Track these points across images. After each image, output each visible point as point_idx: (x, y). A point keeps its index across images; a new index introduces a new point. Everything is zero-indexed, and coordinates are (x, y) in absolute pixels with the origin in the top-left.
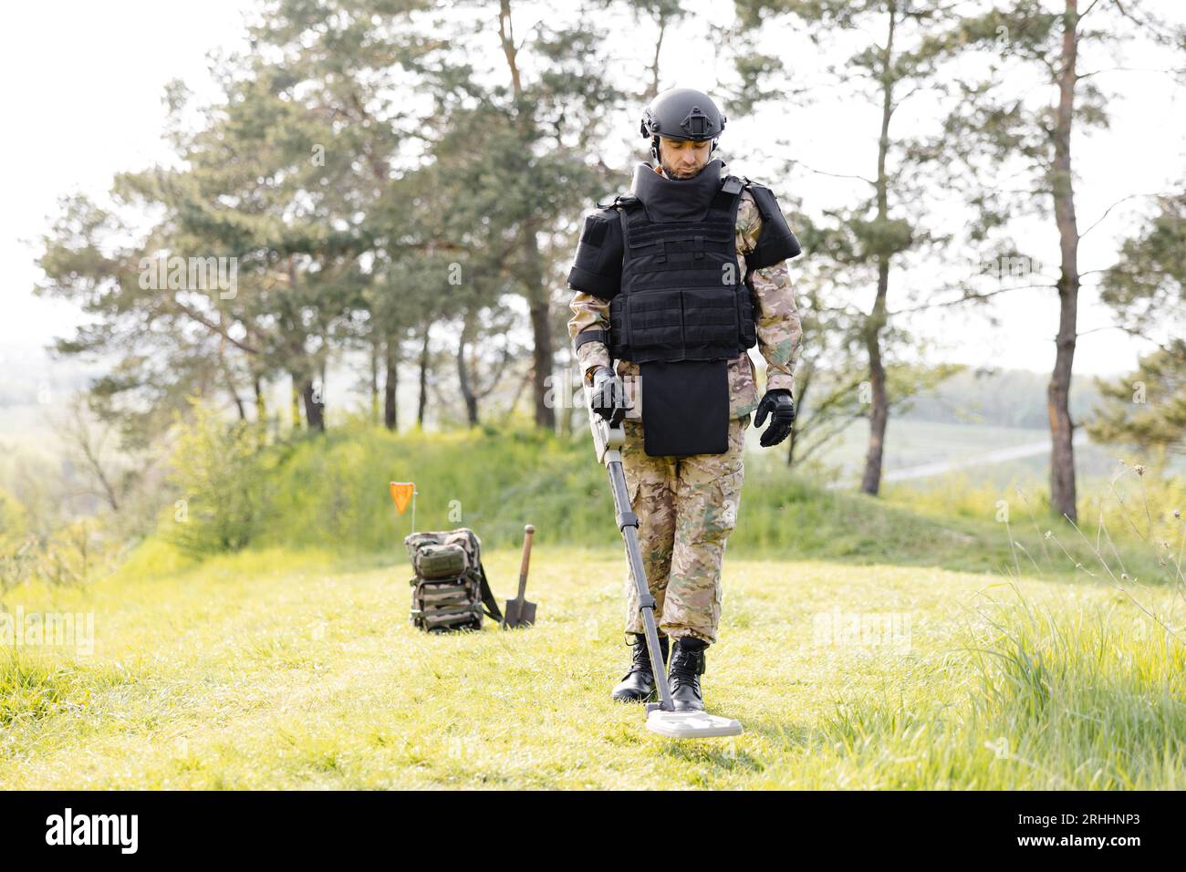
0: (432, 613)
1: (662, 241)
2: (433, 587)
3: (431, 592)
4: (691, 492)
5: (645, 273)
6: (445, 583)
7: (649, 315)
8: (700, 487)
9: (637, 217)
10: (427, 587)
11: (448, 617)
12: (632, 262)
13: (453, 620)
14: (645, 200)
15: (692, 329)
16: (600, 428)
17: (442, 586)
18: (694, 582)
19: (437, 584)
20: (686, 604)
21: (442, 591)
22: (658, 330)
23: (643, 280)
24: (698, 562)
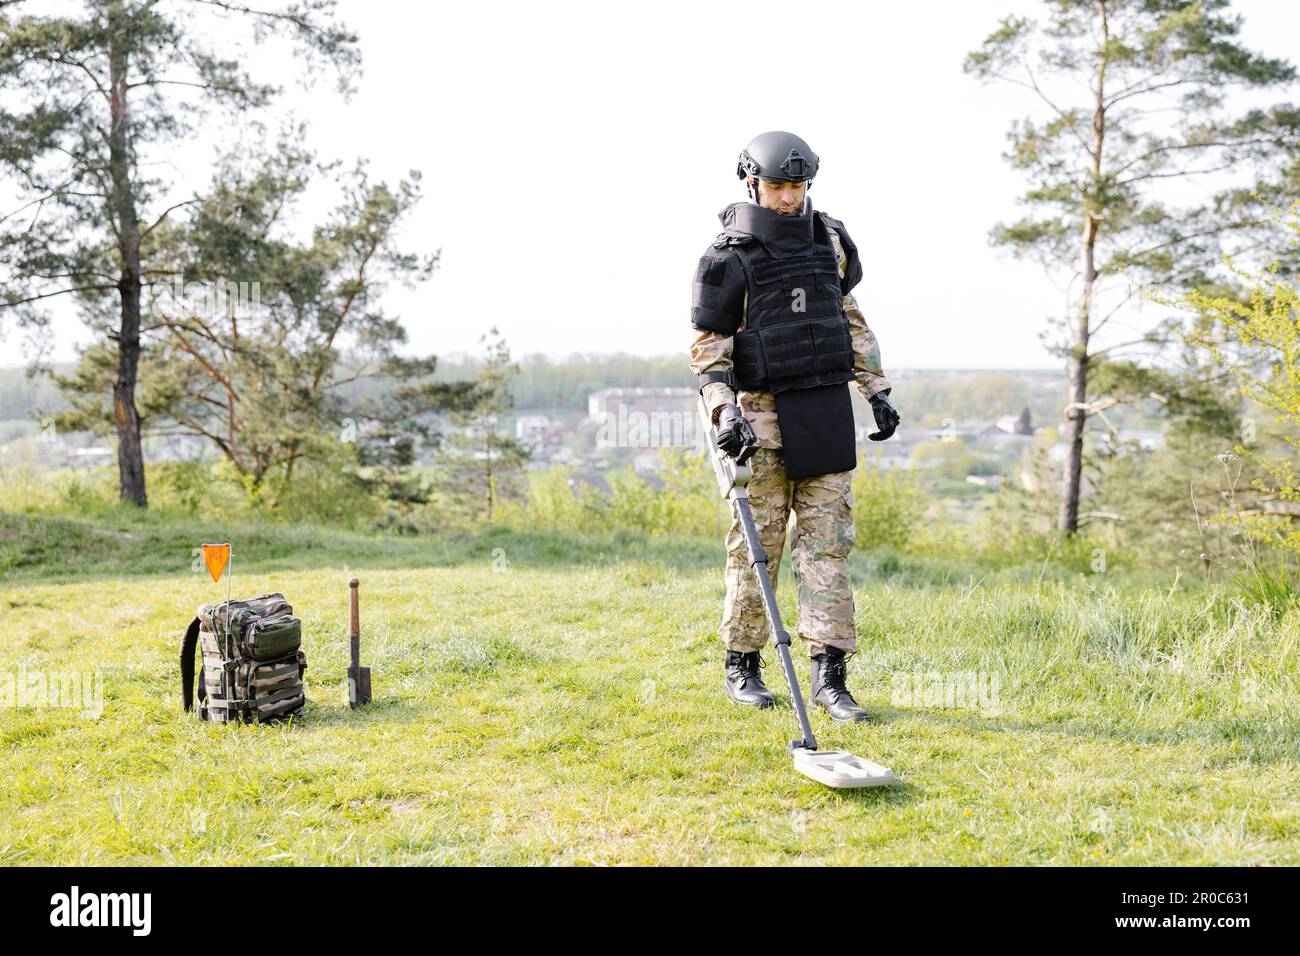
0: (264, 701)
1: (788, 275)
2: (269, 669)
3: (267, 675)
4: (819, 511)
5: (775, 307)
6: (280, 663)
7: (784, 347)
8: (826, 505)
9: (756, 254)
10: (262, 669)
11: (283, 703)
12: (758, 298)
13: (288, 705)
14: (763, 237)
15: (822, 357)
16: (725, 464)
17: (278, 667)
18: (838, 595)
19: (272, 665)
20: (833, 617)
21: (281, 672)
22: (795, 361)
23: (773, 314)
24: (840, 575)
